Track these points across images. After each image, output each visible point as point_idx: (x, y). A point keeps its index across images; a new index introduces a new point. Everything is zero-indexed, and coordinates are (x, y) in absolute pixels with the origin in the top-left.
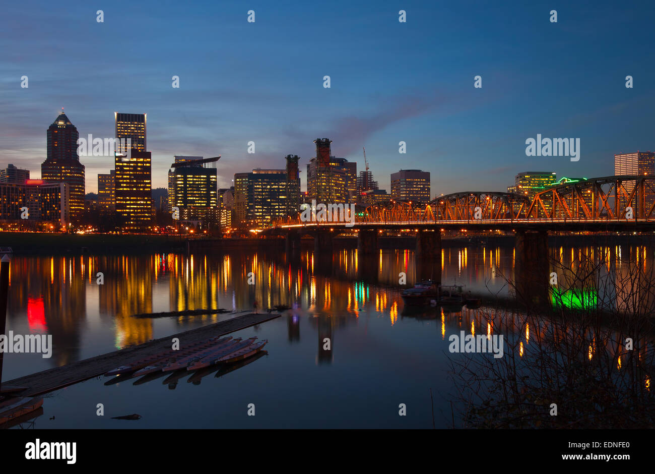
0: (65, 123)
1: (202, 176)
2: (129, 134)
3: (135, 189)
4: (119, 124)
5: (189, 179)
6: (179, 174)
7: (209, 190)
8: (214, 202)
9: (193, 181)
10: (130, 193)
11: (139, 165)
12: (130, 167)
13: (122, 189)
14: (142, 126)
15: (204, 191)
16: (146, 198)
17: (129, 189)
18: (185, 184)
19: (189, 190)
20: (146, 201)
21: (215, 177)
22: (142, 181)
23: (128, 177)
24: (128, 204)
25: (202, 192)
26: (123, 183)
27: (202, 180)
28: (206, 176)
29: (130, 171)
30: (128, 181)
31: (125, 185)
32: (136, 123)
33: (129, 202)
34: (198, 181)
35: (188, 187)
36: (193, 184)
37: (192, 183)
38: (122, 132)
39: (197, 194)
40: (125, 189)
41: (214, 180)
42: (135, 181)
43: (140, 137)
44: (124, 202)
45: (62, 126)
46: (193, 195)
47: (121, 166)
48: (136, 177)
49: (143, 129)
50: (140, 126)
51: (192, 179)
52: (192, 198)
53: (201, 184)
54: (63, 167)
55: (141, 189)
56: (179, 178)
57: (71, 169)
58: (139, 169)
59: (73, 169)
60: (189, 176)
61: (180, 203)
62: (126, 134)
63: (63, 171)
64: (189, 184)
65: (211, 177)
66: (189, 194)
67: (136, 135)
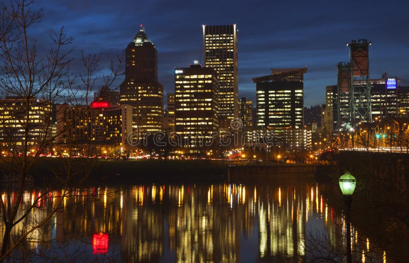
0: (143, 41)
1: (286, 91)
2: (217, 48)
3: (195, 109)
4: (207, 37)
5: (271, 95)
6: (260, 90)
7: (294, 106)
8: (299, 120)
9: (276, 97)
10: (191, 114)
11: (201, 82)
12: (190, 84)
13: (182, 109)
14: (231, 38)
15: (287, 108)
16: (207, 119)
17: (189, 109)
18: (267, 100)
19: (271, 108)
20: (207, 121)
21: (300, 91)
22: (203, 100)
23: (188, 95)
24: (188, 126)
25: (286, 110)
26: (183, 102)
27: (286, 95)
28: (290, 91)
29: (190, 89)
30: (189, 100)
31: (185, 105)
32: (224, 35)
33: (189, 124)
34: (282, 97)
35: (271, 105)
36: (275, 101)
37: (274, 99)
38: (211, 46)
39: (280, 111)
40: (185, 109)
41: (299, 95)
42: (196, 100)
43: (229, 50)
44: (184, 124)
45: (139, 44)
46: (276, 113)
47: (181, 84)
48: (197, 95)
49: (232, 41)
50: (229, 38)
51: (274, 95)
52: (274, 117)
53: (285, 101)
54: (140, 88)
55: (203, 109)
56: (260, 94)
57: (147, 90)
58: (200, 86)
59: (150, 90)
60: (271, 92)
61: (261, 123)
62: (214, 48)
63: (140, 92)
64: (271, 101)
65: (296, 91)
66: (271, 112)
67: (225, 49)
